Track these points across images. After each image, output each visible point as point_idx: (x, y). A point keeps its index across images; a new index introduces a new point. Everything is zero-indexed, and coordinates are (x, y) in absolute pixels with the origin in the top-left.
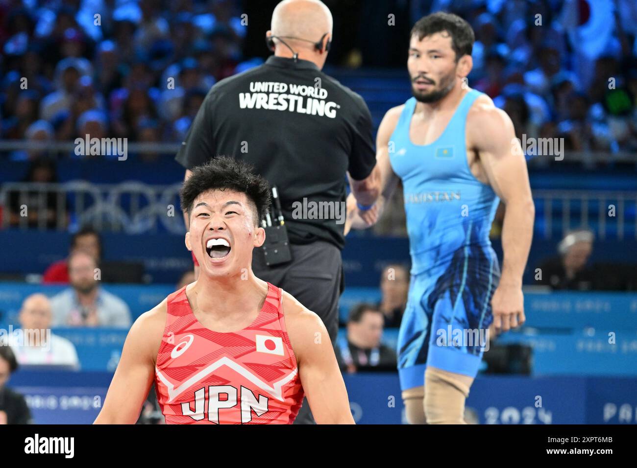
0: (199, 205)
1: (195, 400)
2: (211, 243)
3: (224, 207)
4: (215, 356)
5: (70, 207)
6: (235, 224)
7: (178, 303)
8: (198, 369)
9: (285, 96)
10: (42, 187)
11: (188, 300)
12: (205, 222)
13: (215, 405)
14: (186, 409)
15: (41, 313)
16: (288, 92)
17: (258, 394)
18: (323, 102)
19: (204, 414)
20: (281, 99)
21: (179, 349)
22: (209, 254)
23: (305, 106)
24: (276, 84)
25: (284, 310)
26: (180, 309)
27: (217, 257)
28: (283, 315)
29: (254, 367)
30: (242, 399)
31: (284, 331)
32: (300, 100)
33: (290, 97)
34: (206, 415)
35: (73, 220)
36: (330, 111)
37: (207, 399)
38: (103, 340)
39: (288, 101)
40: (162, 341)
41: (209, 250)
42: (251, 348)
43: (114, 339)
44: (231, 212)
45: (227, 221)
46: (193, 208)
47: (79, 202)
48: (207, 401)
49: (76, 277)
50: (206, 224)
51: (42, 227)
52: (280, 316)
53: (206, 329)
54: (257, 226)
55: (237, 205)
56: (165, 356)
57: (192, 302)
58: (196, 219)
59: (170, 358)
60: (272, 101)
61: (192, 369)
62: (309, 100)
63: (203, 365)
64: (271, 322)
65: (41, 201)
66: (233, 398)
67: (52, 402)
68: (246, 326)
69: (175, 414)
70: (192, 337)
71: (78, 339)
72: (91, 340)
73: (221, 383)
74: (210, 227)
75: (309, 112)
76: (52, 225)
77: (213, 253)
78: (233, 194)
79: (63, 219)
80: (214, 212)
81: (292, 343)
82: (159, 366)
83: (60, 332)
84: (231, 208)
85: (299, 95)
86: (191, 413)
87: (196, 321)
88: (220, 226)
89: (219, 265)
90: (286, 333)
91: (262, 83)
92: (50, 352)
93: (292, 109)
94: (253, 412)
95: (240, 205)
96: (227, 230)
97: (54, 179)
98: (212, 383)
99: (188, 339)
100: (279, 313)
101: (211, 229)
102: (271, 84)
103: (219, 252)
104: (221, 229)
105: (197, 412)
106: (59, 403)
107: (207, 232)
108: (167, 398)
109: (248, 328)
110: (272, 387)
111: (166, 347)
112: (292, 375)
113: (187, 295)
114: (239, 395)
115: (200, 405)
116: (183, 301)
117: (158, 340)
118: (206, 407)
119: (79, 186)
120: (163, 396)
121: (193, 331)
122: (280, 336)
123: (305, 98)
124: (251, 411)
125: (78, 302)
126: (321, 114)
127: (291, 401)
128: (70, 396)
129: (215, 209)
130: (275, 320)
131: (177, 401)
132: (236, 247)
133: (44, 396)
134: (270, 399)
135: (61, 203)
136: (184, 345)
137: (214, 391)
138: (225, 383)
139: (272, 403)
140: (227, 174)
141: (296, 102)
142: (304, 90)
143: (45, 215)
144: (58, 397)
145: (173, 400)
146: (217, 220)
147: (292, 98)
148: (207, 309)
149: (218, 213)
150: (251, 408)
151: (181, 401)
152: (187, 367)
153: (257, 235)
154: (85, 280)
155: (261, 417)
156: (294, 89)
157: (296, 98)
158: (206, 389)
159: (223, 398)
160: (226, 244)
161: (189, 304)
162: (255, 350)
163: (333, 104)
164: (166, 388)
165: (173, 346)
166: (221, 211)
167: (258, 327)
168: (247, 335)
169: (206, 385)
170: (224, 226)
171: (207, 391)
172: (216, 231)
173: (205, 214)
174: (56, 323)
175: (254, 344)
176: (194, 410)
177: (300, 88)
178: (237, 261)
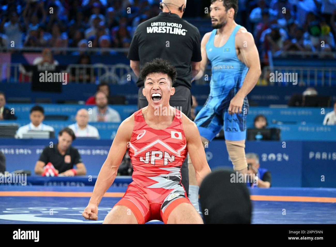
0: (149, 79)
1: (145, 156)
2: (154, 95)
3: (159, 80)
4: (154, 139)
5: (96, 74)
6: (163, 87)
7: (139, 116)
8: (147, 144)
9: (165, 27)
10: (85, 66)
11: (143, 115)
12: (151, 86)
13: (153, 158)
14: (141, 159)
15: (85, 116)
16: (166, 26)
17: (171, 155)
18: (180, 29)
19: (149, 161)
20: (163, 28)
21: (140, 136)
22: (153, 99)
23: (173, 31)
24: (161, 23)
25: (182, 121)
26: (139, 119)
27: (156, 101)
28: (182, 123)
29: (170, 144)
30: (165, 157)
31: (182, 129)
32: (171, 28)
33: (167, 27)
34: (150, 162)
35: (97, 79)
36: (183, 33)
37: (150, 156)
38: (109, 127)
39: (166, 29)
40: (133, 132)
41: (153, 98)
42: (169, 136)
43: (113, 127)
44: (162, 83)
45: (160, 86)
46: (146, 80)
47: (99, 72)
48: (150, 157)
49: (98, 102)
50: (151, 88)
51: (85, 82)
52: (181, 123)
53: (151, 128)
54: (172, 87)
55: (164, 79)
56: (134, 138)
57: (145, 116)
58: (147, 85)
59: (136, 139)
60: (160, 29)
61: (145, 144)
62: (175, 28)
63: (149, 143)
64: (177, 126)
65: (84, 71)
66: (161, 156)
67: (89, 152)
68: (167, 127)
69: (136, 160)
70: (145, 131)
71: (99, 127)
72: (104, 127)
73: (156, 150)
74: (153, 88)
75: (174, 33)
76: (88, 81)
77: (154, 99)
78: (163, 75)
79: (93, 79)
80: (155, 82)
81: (185, 135)
82: (131, 142)
83: (92, 124)
84: (161, 81)
85: (171, 26)
86: (143, 161)
87: (147, 124)
88: (157, 88)
89: (157, 104)
90: (183, 130)
91: (156, 23)
92: (88, 132)
93: (168, 32)
94: (169, 161)
95: (165, 79)
96: (160, 90)
97: (89, 63)
98: (153, 150)
99: (143, 132)
100: (180, 122)
101: (154, 89)
102: (159, 23)
103: (157, 99)
104: (158, 89)
105: (146, 161)
106: (91, 152)
107: (152, 90)
108: (133, 154)
109: (168, 128)
110: (177, 152)
111: (135, 135)
112: (184, 147)
113: (143, 113)
114: (163, 155)
115: (147, 158)
116: (141, 116)
117: (131, 132)
118: (150, 159)
119: (99, 66)
120: (131, 153)
121: (145, 129)
122: (180, 132)
123: (173, 28)
124: (168, 161)
125: (99, 112)
126: (179, 34)
127: (184, 157)
128: (96, 149)
129: (155, 81)
130: (179, 125)
131: (138, 156)
132: (164, 97)
133: (85, 149)
134: (175, 156)
135: (92, 72)
136: (142, 134)
137: (154, 153)
138: (158, 150)
139: (176, 158)
140: (160, 66)
141: (169, 29)
142: (172, 25)
143: (85, 77)
144: (91, 150)
145: (136, 155)
146: (156, 86)
147: (168, 28)
148: (151, 120)
149: (156, 83)
150: (168, 159)
151: (139, 156)
152: (143, 143)
153: (172, 90)
154: (102, 103)
155: (172, 163)
156: (169, 24)
157: (169, 28)
158: (151, 152)
159: (157, 155)
160: (160, 95)
161: (144, 117)
162: (171, 137)
163: (184, 30)
164: (133, 150)
165: (137, 135)
166: (158, 82)
167: (172, 128)
168: (168, 131)
169: (150, 150)
170: (159, 88)
171: (151, 153)
172: (156, 90)
173: (151, 83)
174: (90, 120)
175: (170, 135)
176: (145, 160)
177: (171, 24)
178: (164, 102)
